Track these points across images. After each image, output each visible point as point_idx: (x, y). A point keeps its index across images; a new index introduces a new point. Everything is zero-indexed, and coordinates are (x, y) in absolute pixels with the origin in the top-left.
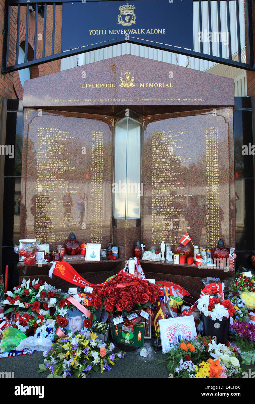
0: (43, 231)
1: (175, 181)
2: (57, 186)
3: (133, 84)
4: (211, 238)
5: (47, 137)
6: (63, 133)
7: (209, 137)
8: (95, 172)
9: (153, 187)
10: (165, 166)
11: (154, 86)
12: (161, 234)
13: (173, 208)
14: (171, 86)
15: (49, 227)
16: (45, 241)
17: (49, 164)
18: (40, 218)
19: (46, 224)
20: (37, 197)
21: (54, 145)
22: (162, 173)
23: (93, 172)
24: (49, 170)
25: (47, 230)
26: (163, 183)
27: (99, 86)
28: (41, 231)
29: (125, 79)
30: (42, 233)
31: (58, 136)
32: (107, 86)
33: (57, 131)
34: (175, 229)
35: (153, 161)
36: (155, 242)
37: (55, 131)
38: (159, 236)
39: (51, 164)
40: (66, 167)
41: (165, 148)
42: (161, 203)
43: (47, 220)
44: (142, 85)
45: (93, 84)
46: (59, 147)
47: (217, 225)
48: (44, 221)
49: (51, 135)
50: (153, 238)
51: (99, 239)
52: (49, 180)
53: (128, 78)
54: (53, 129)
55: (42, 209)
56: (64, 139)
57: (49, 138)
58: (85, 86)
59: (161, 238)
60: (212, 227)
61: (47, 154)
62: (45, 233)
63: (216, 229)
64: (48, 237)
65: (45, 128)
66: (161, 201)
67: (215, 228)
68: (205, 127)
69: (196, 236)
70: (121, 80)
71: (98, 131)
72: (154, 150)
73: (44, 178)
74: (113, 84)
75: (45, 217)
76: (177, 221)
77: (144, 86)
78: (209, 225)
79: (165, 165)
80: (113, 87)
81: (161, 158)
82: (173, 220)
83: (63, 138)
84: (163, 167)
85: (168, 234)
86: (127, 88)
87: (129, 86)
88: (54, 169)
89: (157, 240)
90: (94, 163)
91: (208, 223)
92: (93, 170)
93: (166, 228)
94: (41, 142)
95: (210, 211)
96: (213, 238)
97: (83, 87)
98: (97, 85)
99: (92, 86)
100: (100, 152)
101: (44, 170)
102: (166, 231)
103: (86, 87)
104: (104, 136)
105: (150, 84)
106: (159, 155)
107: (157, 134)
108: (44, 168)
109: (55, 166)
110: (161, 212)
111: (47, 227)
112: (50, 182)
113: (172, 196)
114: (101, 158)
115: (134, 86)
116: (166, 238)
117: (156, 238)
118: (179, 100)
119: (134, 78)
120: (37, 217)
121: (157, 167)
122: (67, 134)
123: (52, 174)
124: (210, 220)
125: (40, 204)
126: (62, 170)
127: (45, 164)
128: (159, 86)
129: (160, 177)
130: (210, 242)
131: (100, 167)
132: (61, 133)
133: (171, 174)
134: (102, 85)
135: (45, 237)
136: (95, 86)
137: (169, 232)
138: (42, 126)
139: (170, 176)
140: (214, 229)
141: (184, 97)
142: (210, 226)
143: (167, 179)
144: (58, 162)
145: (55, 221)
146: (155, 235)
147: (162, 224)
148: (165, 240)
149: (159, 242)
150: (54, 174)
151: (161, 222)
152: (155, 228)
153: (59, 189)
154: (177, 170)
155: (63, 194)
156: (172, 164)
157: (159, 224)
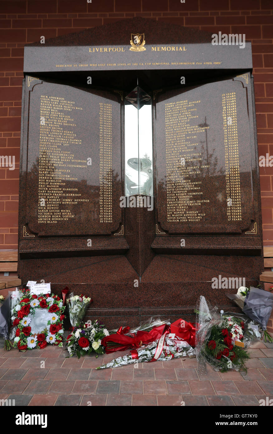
0: (46, 208)
1: (190, 152)
2: (63, 159)
3: (144, 47)
4: (232, 210)
5: (50, 106)
6: (68, 103)
7: (226, 103)
8: (103, 145)
9: (167, 161)
10: (179, 138)
11: (166, 49)
12: (177, 210)
13: (190, 181)
14: (184, 50)
15: (54, 204)
16: (49, 219)
17: (53, 135)
18: (44, 193)
19: (50, 200)
20: (40, 171)
21: (59, 115)
22: (176, 145)
23: (101, 146)
24: (54, 141)
25: (52, 207)
26: (178, 155)
27: (108, 50)
28: (45, 208)
29: (135, 42)
30: (46, 211)
31: (63, 106)
32: (116, 49)
33: (62, 100)
34: (193, 203)
35: (166, 133)
36: (171, 219)
37: (60, 100)
38: (175, 213)
39: (55, 135)
40: (72, 139)
41: (179, 120)
42: (176, 177)
43: (51, 196)
44: (153, 49)
45: (101, 49)
46: (64, 118)
47: (238, 196)
48: (48, 197)
49: (55, 104)
50: (168, 216)
51: (110, 219)
52: (53, 152)
53: (138, 41)
54: (58, 98)
55: (45, 183)
56: (69, 110)
57: (53, 108)
58: (92, 50)
59: (177, 215)
60: (233, 199)
61: (50, 124)
62: (49, 211)
63: (238, 200)
64: (53, 215)
65: (48, 97)
66: (176, 175)
68: (222, 94)
69: (215, 209)
70: (131, 43)
71: (107, 103)
72: (167, 122)
73: (47, 149)
74: (122, 48)
75: (49, 193)
76: (194, 195)
77: (156, 50)
78: (229, 196)
79: (179, 136)
80: (122, 51)
81: (175, 129)
82: (190, 194)
83: (68, 108)
84: (177, 139)
85: (184, 210)
86: (137, 53)
87: (140, 50)
88: (59, 140)
89: (173, 217)
90: (102, 136)
91: (228, 195)
92: (101, 144)
93: (182, 203)
94: (44, 111)
95: (230, 181)
96: (234, 210)
97: (90, 51)
98: (106, 49)
99: (100, 50)
100: (108, 125)
101: (48, 141)
102: (183, 206)
103: (94, 51)
104: (112, 109)
105: (162, 48)
106: (172, 127)
107: (170, 105)
108: (48, 139)
109: (60, 138)
110: (176, 186)
111: (51, 204)
112: (55, 154)
113: (188, 168)
114: (109, 131)
115: (145, 49)
116: (183, 214)
117: (172, 215)
118: (194, 63)
119: (145, 41)
120: (40, 193)
121: (170, 140)
122: (73, 104)
123: (56, 146)
124: (230, 190)
125: (44, 178)
126: (68, 142)
127: (49, 135)
128: (172, 50)
129: (174, 150)
130: (231, 214)
131: (109, 141)
132: (66, 103)
133: (186, 146)
134: (110, 49)
135: (50, 215)
136: (103, 50)
137: (186, 207)
138: (45, 94)
139: (185, 148)
140: (235, 200)
141: (199, 62)
142: (231, 198)
143: (182, 151)
144: (63, 133)
145: (60, 197)
146: (171, 212)
147: (178, 199)
148: (182, 216)
149: (175, 219)
150: (58, 147)
151: (177, 197)
152: (171, 204)
153: (64, 163)
154: (192, 141)
155: (69, 168)
156: (187, 135)
157: (174, 200)
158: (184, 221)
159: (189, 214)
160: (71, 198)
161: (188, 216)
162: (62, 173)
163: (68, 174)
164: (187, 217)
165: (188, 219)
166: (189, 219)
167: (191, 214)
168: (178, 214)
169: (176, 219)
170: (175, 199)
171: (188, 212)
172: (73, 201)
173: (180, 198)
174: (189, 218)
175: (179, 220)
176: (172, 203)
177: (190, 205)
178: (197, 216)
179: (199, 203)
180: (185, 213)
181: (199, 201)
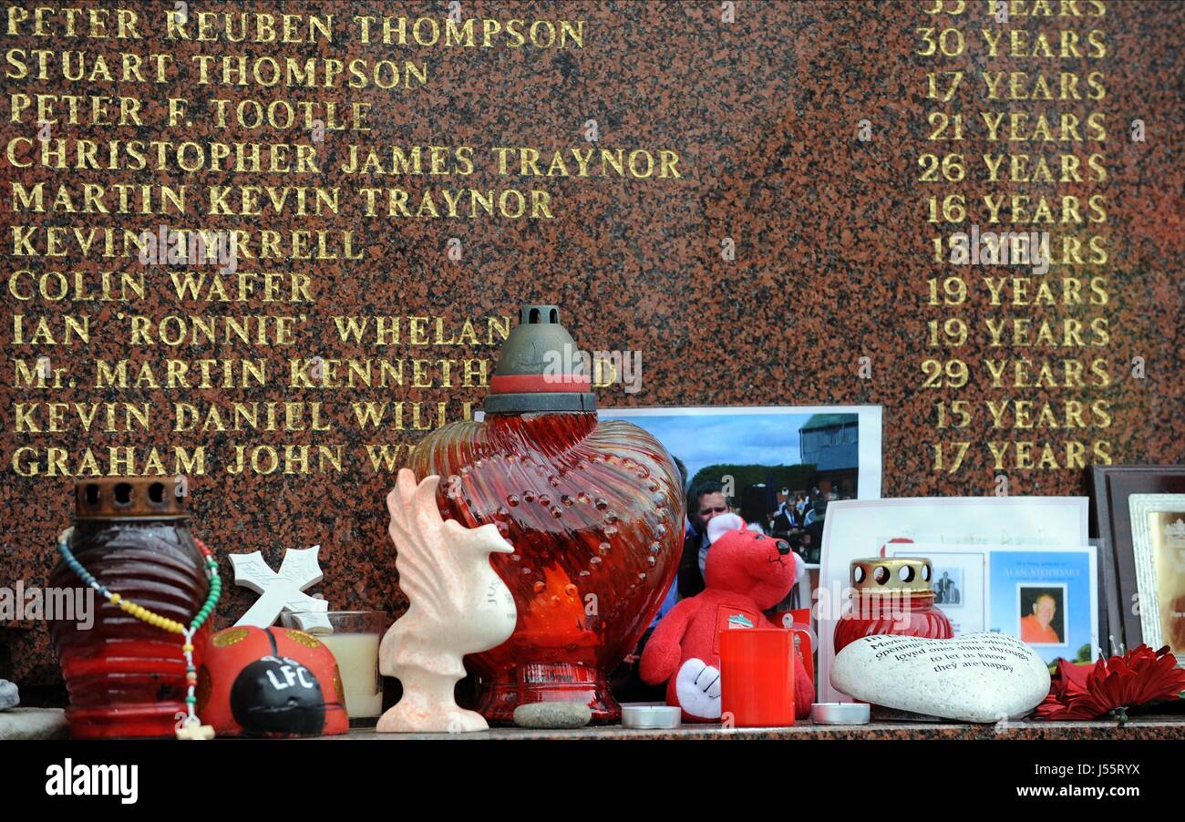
4: (997, 314)
34: (434, 185)
36: (73, 441)
38: (140, 330)
47: (1071, 107)
59: (177, 371)
60: (1002, 148)
63: (1070, 165)
67: (1050, 152)
69: (763, 297)
78: (956, 107)
85: (302, 286)
89: (110, 394)
91: (943, 84)
96: (1019, 313)
102: (274, 222)
116: (278, 360)
117: (90, 371)
137: (335, 242)
140: (1029, 167)
142: (976, 132)
146: (76, 309)
147: (199, 106)
148: (256, 394)
149: (141, 443)
151: (183, 74)
152: (73, 177)
157: (130, 110)
158: (298, 460)
159: (371, 351)
161: (361, 393)
164: (336, 402)
165: (355, 439)
166: (370, 433)
167: (401, 353)
168: (187, 353)
169: (159, 438)
170: (153, 94)
171: (350, 328)
173: (238, 93)
174: (367, 414)
175: (219, 448)
176: (86, 154)
177: (397, 202)
180: (316, 341)
181: (529, 158)
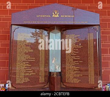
1: (75, 56)
7: (89, 37)
9: (66, 58)
11: (67, 17)
17: (22, 48)
24: (22, 51)
26: (70, 56)
27: (44, 16)
29: (55, 13)
30: (19, 78)
32: (47, 16)
33: (26, 35)
40: (29, 50)
43: (21, 72)
44: (62, 16)
49: (23, 36)
50: (66, 80)
51: (43, 81)
52: (22, 55)
53: (56, 13)
54: (24, 34)
58: (38, 16)
61: (21, 44)
68: (88, 34)
70: (53, 14)
83: (28, 38)
86: (55, 17)
95: (90, 68)
102: (72, 76)
105: (65, 16)
108: (20, 50)
109: (25, 49)
110: (70, 68)
115: (58, 16)
129: (69, 54)
130: (90, 81)
133: (74, 53)
135: (20, 80)
138: (19, 33)
141: (79, 21)
143: (72, 55)
144: (26, 47)
145: (25, 73)
146: (67, 78)
149: (69, 81)
150: (24, 53)
153: (26, 59)
154: (76, 51)
155: (28, 61)
156: (74, 48)
158: (72, 82)
160: (29, 73)
162: (25, 63)
163: (28, 63)
166: (74, 82)
168: (70, 79)
170: (69, 73)
172: (29, 74)
173: (71, 73)
176: (68, 75)
177: (75, 76)
178: (78, 81)
179: (78, 76)
180: (73, 79)
